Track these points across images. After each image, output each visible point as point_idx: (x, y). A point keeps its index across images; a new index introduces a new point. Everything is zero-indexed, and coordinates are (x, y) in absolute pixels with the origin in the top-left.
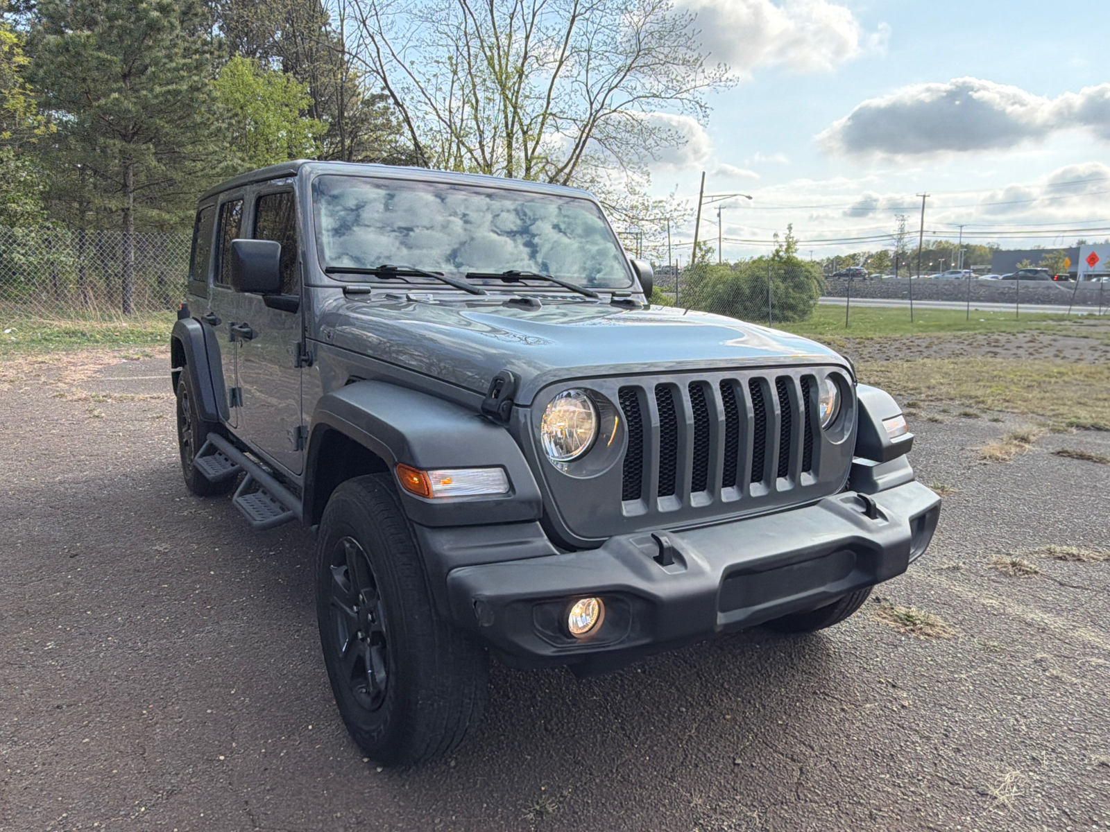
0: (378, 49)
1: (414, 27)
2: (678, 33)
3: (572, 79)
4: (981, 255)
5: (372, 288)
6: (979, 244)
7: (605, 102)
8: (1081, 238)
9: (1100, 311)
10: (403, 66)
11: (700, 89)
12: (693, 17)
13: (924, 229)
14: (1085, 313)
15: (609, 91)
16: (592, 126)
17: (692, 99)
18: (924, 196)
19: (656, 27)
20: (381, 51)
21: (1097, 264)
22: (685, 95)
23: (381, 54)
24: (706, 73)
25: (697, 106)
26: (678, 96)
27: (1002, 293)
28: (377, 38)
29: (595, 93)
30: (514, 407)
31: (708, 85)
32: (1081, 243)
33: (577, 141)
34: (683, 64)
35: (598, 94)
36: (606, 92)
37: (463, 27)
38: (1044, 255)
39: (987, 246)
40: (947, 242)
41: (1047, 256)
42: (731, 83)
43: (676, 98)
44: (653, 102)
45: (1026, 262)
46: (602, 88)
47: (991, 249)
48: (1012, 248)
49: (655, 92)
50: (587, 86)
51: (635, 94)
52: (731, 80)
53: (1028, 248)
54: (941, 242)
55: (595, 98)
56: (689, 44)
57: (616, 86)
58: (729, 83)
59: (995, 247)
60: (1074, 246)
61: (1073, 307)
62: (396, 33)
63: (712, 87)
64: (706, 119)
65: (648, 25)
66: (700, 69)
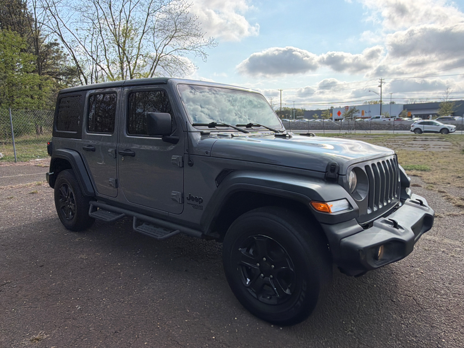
0: (57, 22)
1: (71, 13)
2: (192, 23)
3: (147, 40)
4: (299, 112)
5: (211, 132)
6: (298, 108)
7: (163, 51)
8: (332, 106)
9: (349, 132)
10: (70, 31)
11: (203, 47)
12: (197, 17)
13: (282, 103)
14: (345, 133)
15: (165, 46)
16: (158, 60)
17: (199, 51)
18: (281, 90)
19: (183, 21)
20: (59, 23)
21: (341, 115)
22: (197, 49)
23: (59, 25)
24: (205, 41)
25: (202, 54)
26: (194, 49)
27: (312, 126)
28: (56, 17)
29: (158, 46)
30: (340, 176)
31: (206, 45)
32: (332, 107)
33: (151, 66)
34: (194, 36)
35: (159, 47)
36: (163, 46)
37: (96, 14)
38: (322, 112)
39: (301, 109)
40: (287, 108)
41: (323, 112)
42: (215, 45)
43: (193, 50)
44: (182, 51)
45: (316, 115)
46: (161, 44)
47: (302, 110)
48: (309, 110)
49: (185, 47)
50: (154, 43)
51: (175, 48)
52: (215, 44)
53: (315, 110)
54: (285, 108)
55: (158, 49)
56: (196, 28)
57: (168, 44)
58: (214, 45)
59: (304, 109)
60: (330, 109)
61: (341, 131)
62: (62, 15)
63: (207, 46)
64: (206, 59)
65: (180, 19)
66: (203, 39)
